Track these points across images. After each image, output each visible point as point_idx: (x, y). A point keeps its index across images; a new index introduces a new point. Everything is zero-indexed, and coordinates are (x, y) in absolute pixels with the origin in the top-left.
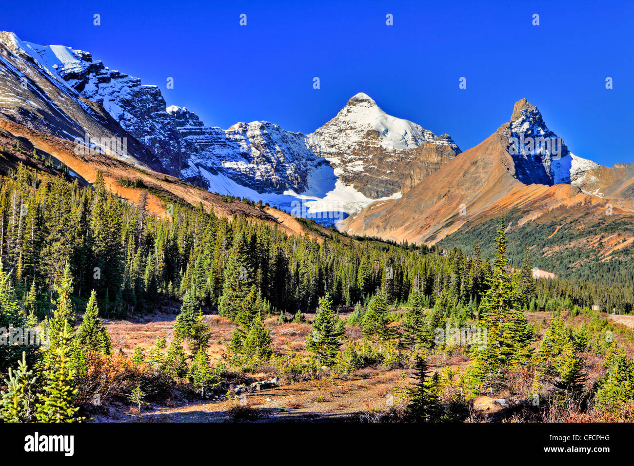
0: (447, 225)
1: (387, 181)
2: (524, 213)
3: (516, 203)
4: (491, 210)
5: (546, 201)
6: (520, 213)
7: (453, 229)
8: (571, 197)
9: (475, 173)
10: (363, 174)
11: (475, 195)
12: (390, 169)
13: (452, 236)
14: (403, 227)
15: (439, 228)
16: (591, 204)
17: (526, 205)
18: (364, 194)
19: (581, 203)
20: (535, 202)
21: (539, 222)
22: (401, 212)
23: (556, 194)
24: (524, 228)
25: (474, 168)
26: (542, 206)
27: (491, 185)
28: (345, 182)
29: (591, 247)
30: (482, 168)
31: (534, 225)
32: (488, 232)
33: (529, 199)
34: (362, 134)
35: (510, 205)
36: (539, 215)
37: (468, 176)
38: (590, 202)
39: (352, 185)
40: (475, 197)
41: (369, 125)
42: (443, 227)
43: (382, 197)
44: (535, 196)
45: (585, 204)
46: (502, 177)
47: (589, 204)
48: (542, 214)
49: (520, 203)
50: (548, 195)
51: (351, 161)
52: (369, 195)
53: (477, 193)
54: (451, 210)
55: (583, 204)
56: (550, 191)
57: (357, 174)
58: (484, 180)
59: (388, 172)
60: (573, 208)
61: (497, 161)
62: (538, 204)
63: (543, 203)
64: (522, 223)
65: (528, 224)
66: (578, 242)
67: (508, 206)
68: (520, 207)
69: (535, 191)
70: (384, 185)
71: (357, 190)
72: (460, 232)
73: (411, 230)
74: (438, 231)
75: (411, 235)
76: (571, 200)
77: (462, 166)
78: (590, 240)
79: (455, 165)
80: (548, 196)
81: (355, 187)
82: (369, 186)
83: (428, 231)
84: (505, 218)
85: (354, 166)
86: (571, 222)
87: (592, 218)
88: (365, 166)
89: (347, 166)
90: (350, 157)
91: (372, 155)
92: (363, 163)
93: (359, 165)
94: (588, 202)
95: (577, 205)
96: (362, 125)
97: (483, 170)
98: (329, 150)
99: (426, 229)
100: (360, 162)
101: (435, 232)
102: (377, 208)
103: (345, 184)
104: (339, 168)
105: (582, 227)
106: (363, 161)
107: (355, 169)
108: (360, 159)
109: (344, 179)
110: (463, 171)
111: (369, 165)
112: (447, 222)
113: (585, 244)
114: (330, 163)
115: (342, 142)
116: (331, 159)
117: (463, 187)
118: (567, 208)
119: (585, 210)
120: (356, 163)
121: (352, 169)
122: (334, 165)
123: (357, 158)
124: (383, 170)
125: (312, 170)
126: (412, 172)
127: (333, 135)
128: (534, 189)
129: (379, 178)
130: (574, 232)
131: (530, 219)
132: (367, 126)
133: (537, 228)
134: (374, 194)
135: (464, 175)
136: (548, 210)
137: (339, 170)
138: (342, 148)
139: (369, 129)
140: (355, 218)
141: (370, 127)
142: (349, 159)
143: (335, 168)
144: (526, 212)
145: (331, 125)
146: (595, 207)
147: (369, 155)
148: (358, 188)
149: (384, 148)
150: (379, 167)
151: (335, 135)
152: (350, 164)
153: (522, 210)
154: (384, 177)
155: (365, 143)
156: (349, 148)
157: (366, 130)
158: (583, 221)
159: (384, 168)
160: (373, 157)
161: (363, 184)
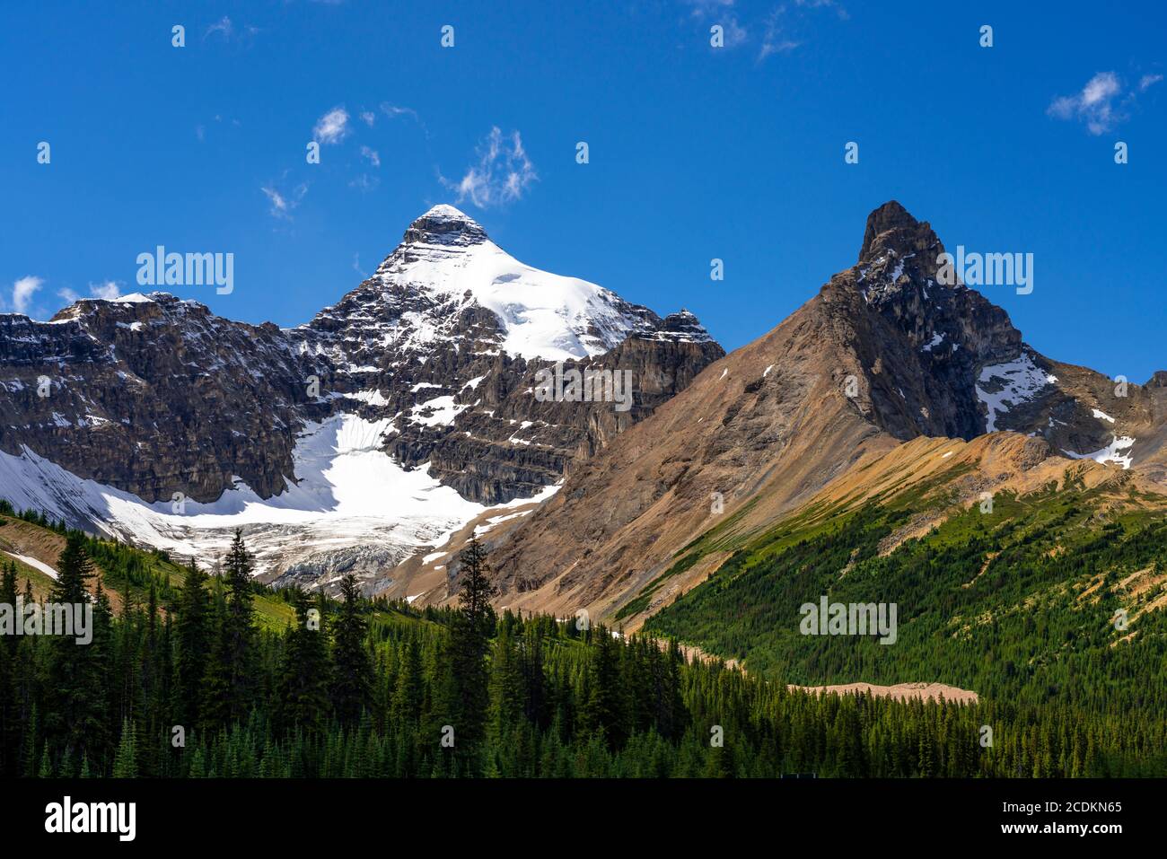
0: (679, 568)
1: (523, 450)
2: (893, 522)
3: (872, 493)
4: (803, 517)
5: (956, 482)
6: (881, 522)
7: (695, 578)
8: (1027, 466)
9: (757, 415)
10: (454, 435)
11: (759, 476)
12: (531, 418)
13: (693, 597)
14: (558, 580)
15: (658, 576)
16: (1083, 486)
17: (899, 497)
18: (461, 493)
19: (1055, 483)
20: (925, 486)
21: (935, 544)
22: (550, 538)
23: (983, 462)
24: (894, 563)
25: (755, 401)
26: (946, 497)
28: (404, 461)
29: (1080, 607)
30: (774, 400)
31: (922, 550)
32: (793, 580)
33: (910, 480)
34: (448, 323)
35: (856, 499)
36: (937, 524)
37: (738, 421)
38: (1080, 480)
39: (426, 466)
40: (759, 483)
41: (468, 294)
42: (669, 573)
43: (510, 499)
44: (926, 471)
45: (1065, 487)
46: (832, 421)
47: (1078, 485)
48: (945, 519)
49: (884, 493)
50: (961, 465)
51: (424, 395)
52: (472, 493)
53: (763, 472)
54: (689, 524)
55: (1060, 487)
56: (966, 453)
57: (439, 436)
58: (782, 434)
59: (526, 424)
60: (1031, 498)
61: (818, 377)
62: (931, 493)
63: (948, 488)
64: (888, 551)
65: (906, 550)
66: (1045, 596)
67: (850, 502)
68: (883, 503)
69: (926, 458)
70: (513, 464)
71: (437, 482)
72: (712, 586)
74: (654, 585)
76: (1026, 479)
77: (722, 395)
78: (1076, 587)
79: (700, 395)
80: (960, 468)
81: (433, 473)
82: (473, 469)
83: (626, 589)
84: (841, 536)
85: (427, 413)
86: (1027, 540)
87: (1086, 525)
88: (460, 411)
89: (410, 413)
90: (416, 389)
91: (480, 379)
92: (455, 401)
93: (442, 409)
94: (1076, 482)
95: (1045, 489)
96: (449, 296)
97: (779, 403)
98: (354, 369)
99: (621, 580)
100: (447, 401)
101: (646, 589)
102: (492, 531)
103: (403, 465)
104: (386, 421)
105: (1058, 553)
106: (452, 398)
107: (431, 422)
108: (444, 392)
109: (401, 452)
110: (725, 409)
111: (471, 409)
112: (680, 558)
113: (1065, 599)
114: (360, 408)
115: (390, 347)
116: (361, 396)
117: (724, 457)
118: (1017, 499)
119: (1066, 504)
120: (434, 403)
121: (423, 420)
122: (371, 413)
123: (437, 389)
124: (512, 421)
125: (305, 431)
126: (594, 423)
127: (367, 327)
128: (923, 451)
129: (499, 443)
130: (1036, 567)
131: (912, 535)
132: (462, 298)
133: (932, 562)
134: (486, 491)
135: (726, 422)
136: (962, 509)
137: (386, 426)
138: (392, 361)
139: (467, 305)
140: (427, 559)
141: (472, 300)
142: (414, 394)
143: (374, 421)
144: (900, 517)
145: (359, 298)
146: (1093, 493)
147: (469, 379)
148: (442, 477)
149: (513, 358)
150: (499, 413)
151: (371, 328)
152: (418, 408)
153: (889, 511)
154: (515, 441)
155: (457, 346)
156: (414, 362)
157: (460, 308)
158: (1061, 534)
159: (513, 416)
160: (482, 384)
161: (455, 462)
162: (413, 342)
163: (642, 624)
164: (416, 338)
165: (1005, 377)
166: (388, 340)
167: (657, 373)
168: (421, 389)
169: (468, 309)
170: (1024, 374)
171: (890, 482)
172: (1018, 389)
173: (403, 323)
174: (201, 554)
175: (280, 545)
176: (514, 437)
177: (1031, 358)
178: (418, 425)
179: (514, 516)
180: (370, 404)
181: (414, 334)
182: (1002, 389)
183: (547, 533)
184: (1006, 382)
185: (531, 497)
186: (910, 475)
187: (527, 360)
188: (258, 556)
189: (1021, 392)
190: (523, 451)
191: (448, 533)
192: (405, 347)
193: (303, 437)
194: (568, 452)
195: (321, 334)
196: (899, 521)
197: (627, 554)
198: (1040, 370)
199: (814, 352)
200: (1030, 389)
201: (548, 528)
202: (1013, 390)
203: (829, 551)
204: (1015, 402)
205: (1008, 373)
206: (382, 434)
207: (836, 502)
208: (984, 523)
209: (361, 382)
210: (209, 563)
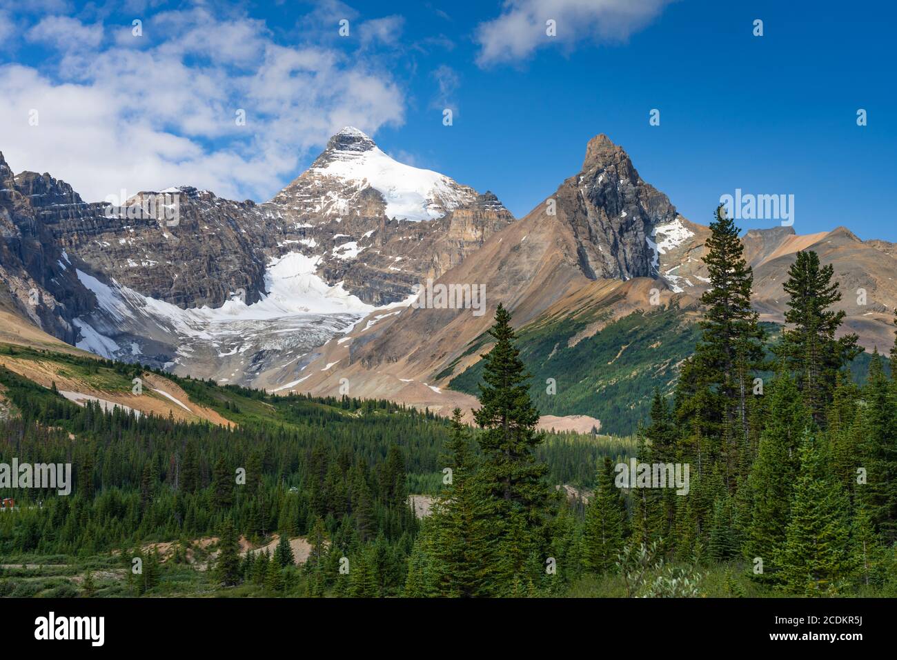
0: (470, 352)
2: (577, 328)
3: (571, 311)
4: (535, 324)
5: (613, 306)
6: (571, 328)
7: (477, 358)
9: (516, 265)
10: (357, 265)
11: (514, 300)
12: (401, 255)
13: (474, 369)
14: (407, 357)
15: (459, 356)
16: (678, 307)
17: (582, 315)
18: (361, 299)
19: (664, 306)
21: (597, 341)
23: (628, 294)
24: (575, 351)
25: (515, 257)
26: (606, 315)
27: (539, 282)
28: (328, 280)
30: (525, 257)
31: (590, 344)
33: (591, 304)
34: (353, 198)
35: (563, 314)
36: (600, 330)
37: (505, 268)
38: (678, 304)
39: (342, 283)
40: (514, 304)
41: (365, 181)
42: (465, 354)
43: (389, 302)
44: (600, 299)
45: (669, 308)
46: (556, 268)
47: (676, 307)
48: (604, 327)
49: (577, 311)
50: (618, 295)
51: (340, 241)
52: (368, 299)
53: (517, 298)
54: (477, 327)
55: (666, 308)
56: (620, 290)
57: (348, 265)
58: (529, 276)
59: (398, 259)
60: (650, 315)
61: (549, 243)
62: (599, 312)
63: (608, 309)
64: (573, 343)
65: (583, 344)
66: (642, 370)
67: (560, 316)
68: (575, 317)
69: (601, 291)
70: (392, 282)
71: (348, 293)
73: (418, 361)
74: (457, 361)
75: (417, 368)
76: (650, 303)
77: (499, 253)
78: (657, 365)
79: (488, 252)
80: (617, 297)
81: (345, 287)
82: (368, 285)
83: (442, 362)
84: (551, 336)
85: (342, 252)
86: (642, 339)
87: (675, 330)
88: (360, 251)
89: (331, 252)
90: (335, 237)
91: (372, 232)
92: (357, 245)
93: (350, 249)
94: (675, 305)
95: (658, 309)
96: (354, 182)
97: (528, 258)
98: (299, 226)
99: (440, 358)
100: (353, 245)
101: (452, 363)
102: (377, 324)
103: (328, 283)
104: (318, 257)
105: (657, 346)
106: (356, 243)
107: (344, 257)
108: (352, 239)
109: (326, 275)
110: (499, 261)
111: (367, 249)
112: (471, 345)
113: (650, 373)
114: (302, 249)
115: (320, 212)
116: (304, 242)
117: (497, 289)
118: (643, 315)
119: (667, 318)
120: (346, 246)
121: (340, 256)
122: (308, 252)
123: (347, 238)
124: (390, 257)
125: (271, 264)
126: (437, 258)
127: (305, 201)
128: (601, 286)
129: (382, 270)
130: (643, 353)
131: (586, 336)
132: (361, 183)
133: (595, 350)
134: (376, 298)
135: (500, 268)
136: (614, 321)
137: (318, 259)
138: (322, 221)
139: (364, 187)
140: (341, 341)
141: (367, 184)
142: (334, 241)
143: (311, 257)
144: (581, 326)
145: (301, 184)
146: (683, 311)
147: (366, 232)
148: (351, 290)
149: (391, 220)
150: (383, 252)
151: (309, 201)
152: (336, 249)
153: (576, 323)
154: (392, 269)
155: (358, 212)
156: (334, 222)
157: (361, 189)
158: (660, 335)
159: (391, 254)
160: (374, 234)
161: (358, 281)
162: (333, 210)
163: (449, 382)
164: (335, 207)
165: (665, 234)
166: (318, 208)
167: (472, 230)
168: (338, 237)
169: (364, 190)
170: (676, 231)
171: (582, 304)
172: (672, 240)
173: (327, 198)
174: (214, 339)
175: (258, 333)
176: (392, 266)
177: (681, 222)
178: (337, 259)
179: (390, 314)
180: (309, 246)
181: (333, 205)
182: (663, 240)
183: (402, 331)
184: (665, 236)
185: (401, 301)
186: (592, 300)
187: (399, 220)
188: (245, 339)
189: (673, 242)
190: (397, 274)
191: (353, 324)
192: (328, 212)
193: (270, 267)
194: (423, 275)
195: (279, 205)
196: (580, 329)
197: (444, 343)
198: (686, 229)
199: (548, 229)
200: (679, 240)
201: (403, 328)
202: (670, 241)
203: (543, 344)
204: (670, 248)
205: (667, 231)
206: (316, 265)
207: (554, 315)
208: (623, 329)
209: (303, 233)
210: (218, 344)
